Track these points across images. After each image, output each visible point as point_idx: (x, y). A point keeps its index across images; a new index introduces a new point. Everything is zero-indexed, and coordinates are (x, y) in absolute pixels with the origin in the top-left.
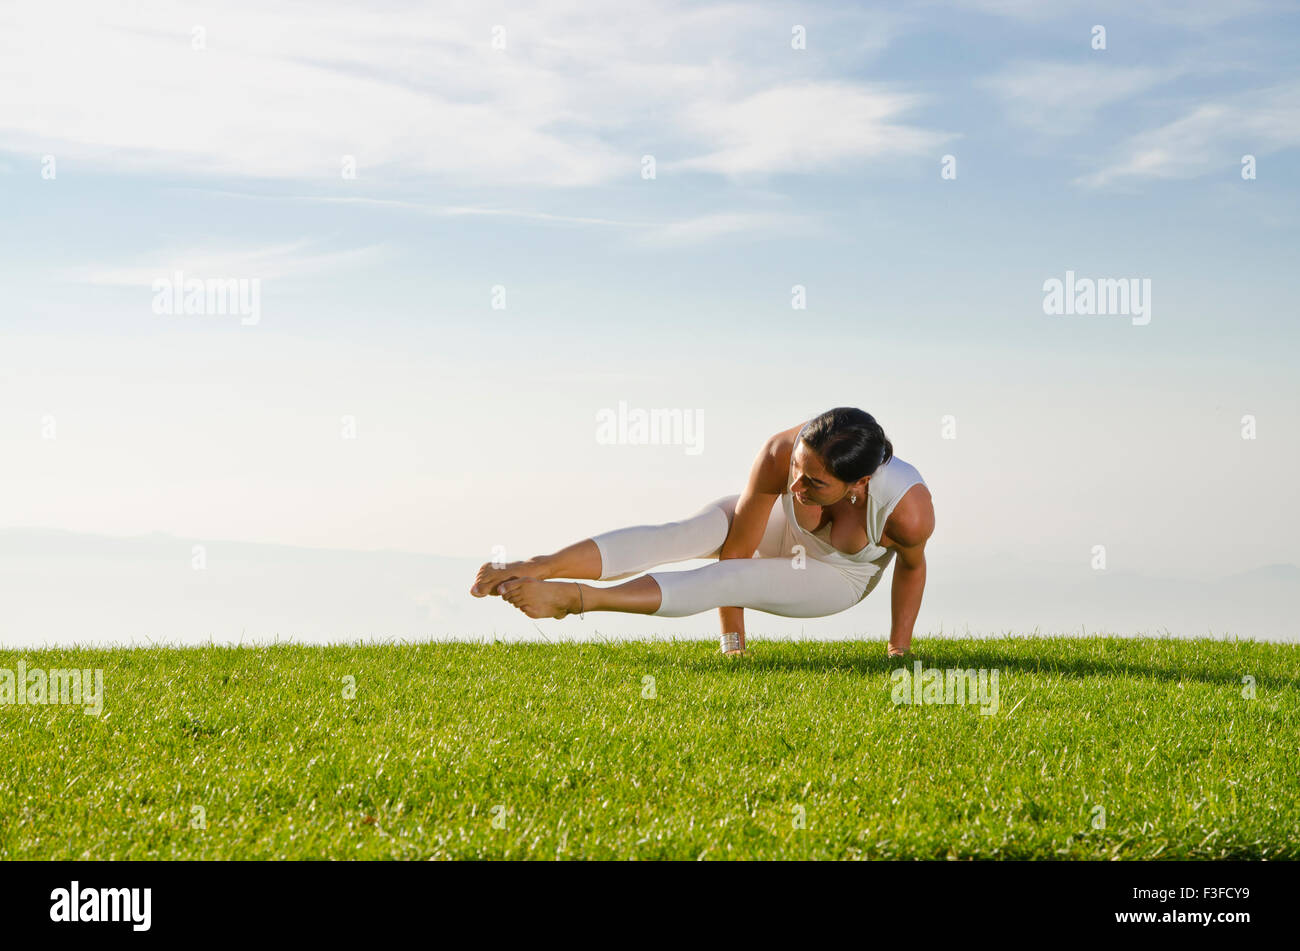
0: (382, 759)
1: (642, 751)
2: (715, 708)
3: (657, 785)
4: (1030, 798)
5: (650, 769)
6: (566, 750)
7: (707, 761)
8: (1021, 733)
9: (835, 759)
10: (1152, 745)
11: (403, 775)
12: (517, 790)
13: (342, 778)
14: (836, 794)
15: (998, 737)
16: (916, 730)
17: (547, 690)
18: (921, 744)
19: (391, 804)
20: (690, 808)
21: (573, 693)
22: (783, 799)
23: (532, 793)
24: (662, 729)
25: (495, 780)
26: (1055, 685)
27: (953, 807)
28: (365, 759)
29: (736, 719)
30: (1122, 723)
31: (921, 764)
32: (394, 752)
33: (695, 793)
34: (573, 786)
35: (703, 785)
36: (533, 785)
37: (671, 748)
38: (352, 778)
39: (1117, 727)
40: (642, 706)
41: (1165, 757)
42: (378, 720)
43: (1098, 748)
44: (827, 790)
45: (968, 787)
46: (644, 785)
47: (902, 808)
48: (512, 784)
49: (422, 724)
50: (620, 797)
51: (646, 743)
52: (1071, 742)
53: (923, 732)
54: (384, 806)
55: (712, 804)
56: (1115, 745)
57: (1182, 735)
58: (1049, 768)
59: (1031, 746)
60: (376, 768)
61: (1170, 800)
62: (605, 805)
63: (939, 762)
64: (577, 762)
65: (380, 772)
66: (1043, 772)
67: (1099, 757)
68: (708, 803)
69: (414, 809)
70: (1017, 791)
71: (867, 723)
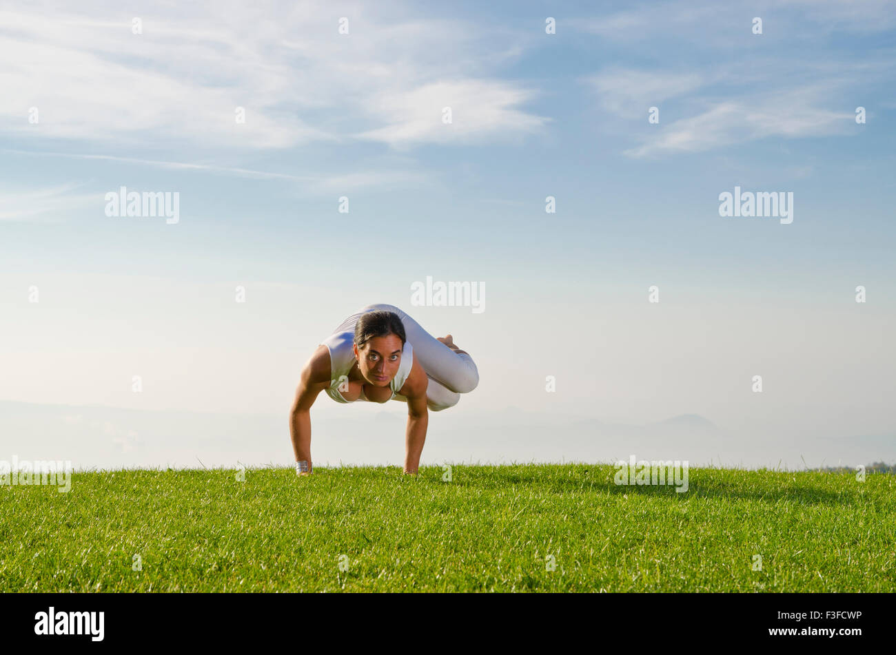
0: (86, 553)
1: (268, 545)
2: (318, 513)
3: (277, 567)
4: (527, 574)
5: (274, 556)
6: (215, 544)
7: (312, 551)
8: (522, 530)
9: (399, 548)
10: (607, 536)
11: (100, 563)
12: (181, 573)
13: (58, 567)
14: (398, 573)
15: (507, 533)
16: (453, 528)
17: (203, 503)
18: (455, 537)
19: (92, 584)
20: (300, 583)
21: (221, 504)
22: (363, 576)
23: (191, 575)
24: (282, 528)
25: (166, 566)
26: (544, 498)
27: (477, 580)
28: (74, 552)
29: (333, 522)
30: (587, 522)
31: (456, 551)
32: (95, 547)
33: (304, 573)
34: (220, 569)
35: (309, 568)
36: (192, 569)
37: (288, 542)
38: (66, 566)
39: (584, 524)
40: (268, 513)
41: (615, 545)
42: (84, 524)
43: (572, 539)
44: (393, 570)
45: (487, 566)
46: (269, 568)
47: (443, 581)
48: (177, 568)
49: (115, 527)
50: (252, 577)
51: (271, 539)
52: (556, 535)
53: (457, 529)
54: (87, 585)
55: (315, 580)
56: (583, 537)
57: (626, 529)
58: (539, 553)
59: (528, 538)
60: (82, 559)
61: (618, 573)
62: (241, 583)
63: (468, 549)
64: (222, 553)
65: (84, 562)
66: (536, 555)
67: (572, 544)
68: (313, 579)
69: (108, 587)
70: (519, 569)
71: (421, 523)
